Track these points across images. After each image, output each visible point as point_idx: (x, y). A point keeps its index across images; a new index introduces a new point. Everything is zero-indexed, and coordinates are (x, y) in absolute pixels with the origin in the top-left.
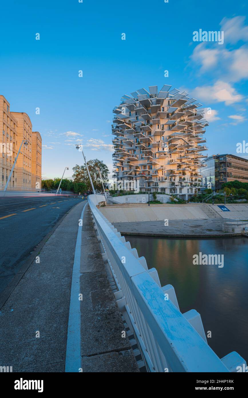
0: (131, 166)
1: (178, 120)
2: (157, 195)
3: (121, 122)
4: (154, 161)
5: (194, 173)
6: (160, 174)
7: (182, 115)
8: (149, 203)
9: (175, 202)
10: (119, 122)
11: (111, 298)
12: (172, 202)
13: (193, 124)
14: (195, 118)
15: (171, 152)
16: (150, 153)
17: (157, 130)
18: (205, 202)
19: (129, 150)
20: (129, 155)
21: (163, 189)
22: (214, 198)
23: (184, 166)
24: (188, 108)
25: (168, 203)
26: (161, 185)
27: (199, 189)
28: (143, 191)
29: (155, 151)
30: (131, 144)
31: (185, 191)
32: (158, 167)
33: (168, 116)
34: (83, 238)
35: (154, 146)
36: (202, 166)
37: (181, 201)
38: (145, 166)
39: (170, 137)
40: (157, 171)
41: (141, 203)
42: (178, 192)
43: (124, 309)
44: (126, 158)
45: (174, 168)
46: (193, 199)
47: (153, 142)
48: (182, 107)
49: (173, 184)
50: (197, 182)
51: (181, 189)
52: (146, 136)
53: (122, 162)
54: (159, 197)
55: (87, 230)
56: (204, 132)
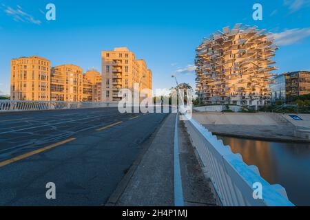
0: (208, 86)
1: (249, 49)
2: (230, 106)
3: (201, 57)
4: (226, 82)
5: (263, 89)
6: (232, 91)
7: (252, 44)
8: (223, 111)
9: (245, 112)
10: (200, 57)
11: (200, 171)
12: (243, 111)
13: (263, 50)
14: (265, 45)
15: (241, 74)
16: (224, 76)
17: (230, 58)
18: (274, 111)
19: (207, 75)
20: (207, 79)
21: (235, 102)
22: (284, 109)
23: (253, 84)
24: (257, 38)
25: (239, 112)
26: (233, 99)
27: (268, 102)
28: (218, 103)
29: (227, 74)
30: (208, 71)
31: (254, 103)
32: (230, 85)
33: (239, 47)
34: (179, 132)
35: (227, 70)
36: (272, 83)
37: (252, 110)
38: (220, 85)
39: (240, 63)
40: (229, 89)
41: (216, 112)
42: (248, 104)
43: (210, 180)
44: (205, 81)
45: (245, 85)
46: (262, 109)
47: (226, 68)
48: (252, 38)
49: (244, 97)
50: (267, 96)
51: (250, 102)
52: (220, 64)
53: (202, 84)
54: (231, 107)
55: (180, 127)
56: (273, 55)
